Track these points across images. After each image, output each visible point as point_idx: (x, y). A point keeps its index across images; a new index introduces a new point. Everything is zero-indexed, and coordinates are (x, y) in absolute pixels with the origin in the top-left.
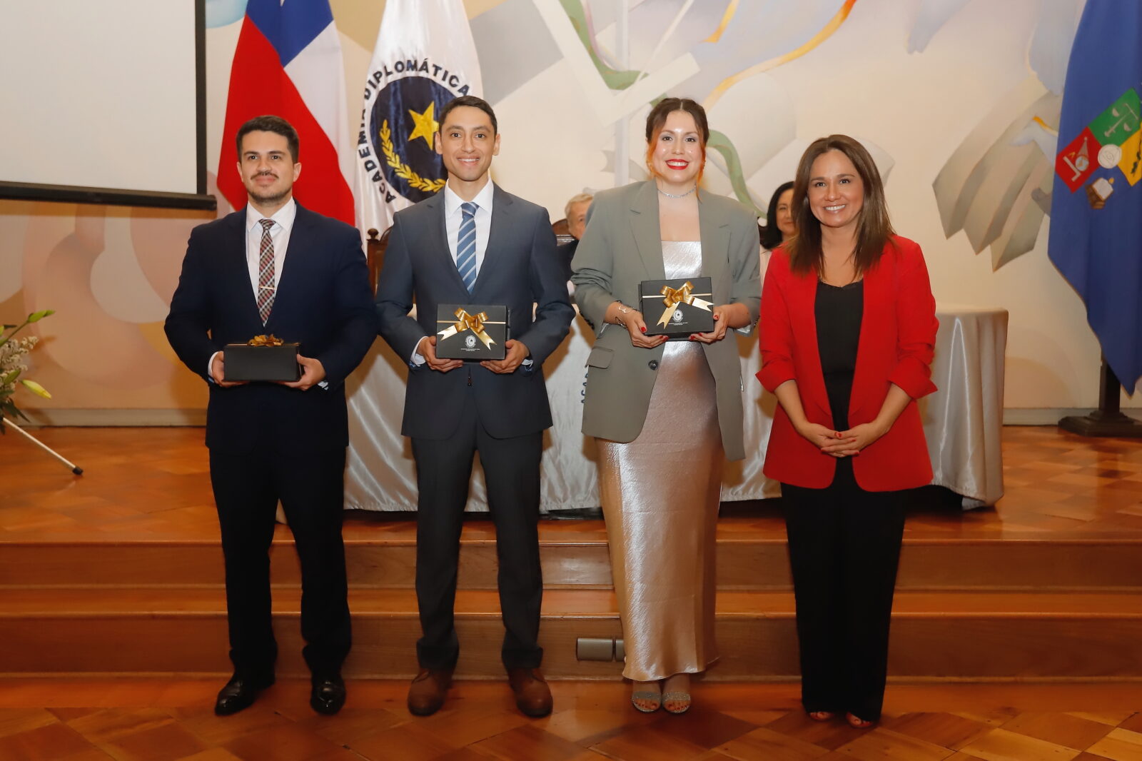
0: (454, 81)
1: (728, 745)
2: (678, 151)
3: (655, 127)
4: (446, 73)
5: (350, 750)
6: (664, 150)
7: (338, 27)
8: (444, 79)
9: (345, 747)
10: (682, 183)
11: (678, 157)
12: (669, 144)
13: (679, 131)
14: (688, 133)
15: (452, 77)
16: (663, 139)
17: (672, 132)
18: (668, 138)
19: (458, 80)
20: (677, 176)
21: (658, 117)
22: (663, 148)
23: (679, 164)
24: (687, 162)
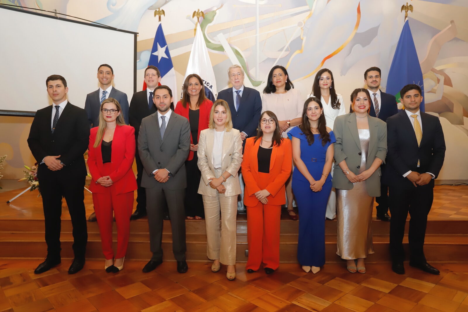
0: (208, 84)
1: (291, 283)
2: (362, 103)
3: (354, 97)
4: (206, 82)
5: (178, 284)
6: (358, 104)
7: (175, 69)
8: (205, 84)
9: (177, 282)
10: (363, 113)
11: (362, 105)
12: (359, 102)
13: (361, 97)
14: (365, 98)
15: (208, 83)
16: (357, 101)
17: (360, 98)
18: (358, 100)
19: (209, 84)
20: (362, 110)
21: (355, 94)
22: (357, 103)
23: (363, 107)
24: (365, 106)
